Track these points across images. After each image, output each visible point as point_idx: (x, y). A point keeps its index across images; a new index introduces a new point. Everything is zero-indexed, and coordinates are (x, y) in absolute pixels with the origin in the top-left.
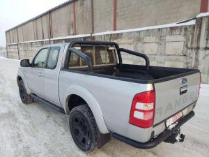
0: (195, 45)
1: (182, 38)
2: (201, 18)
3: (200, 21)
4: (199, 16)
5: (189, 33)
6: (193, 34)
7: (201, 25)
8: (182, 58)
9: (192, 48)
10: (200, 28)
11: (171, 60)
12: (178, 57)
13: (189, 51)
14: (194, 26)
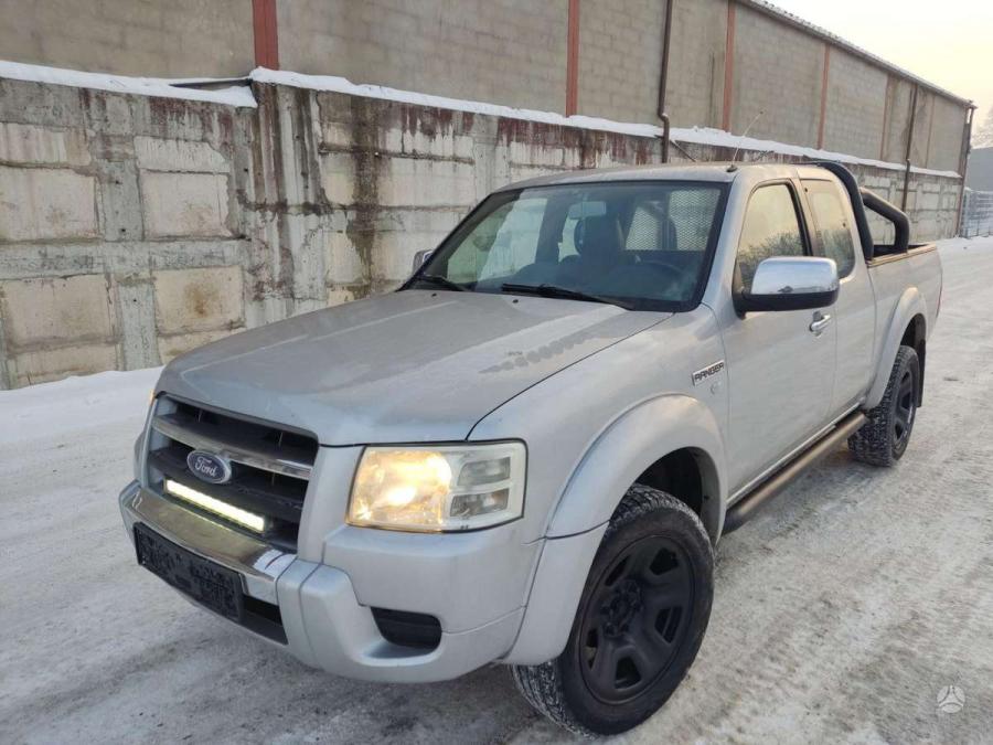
0: (271, 197)
1: (214, 159)
2: (273, 89)
3: (268, 95)
4: (262, 75)
5: (240, 140)
6: (256, 148)
7: (277, 114)
8: (231, 249)
9: (262, 207)
10: (277, 128)
11: (182, 264)
12: (213, 247)
13: (254, 217)
14: (255, 114)
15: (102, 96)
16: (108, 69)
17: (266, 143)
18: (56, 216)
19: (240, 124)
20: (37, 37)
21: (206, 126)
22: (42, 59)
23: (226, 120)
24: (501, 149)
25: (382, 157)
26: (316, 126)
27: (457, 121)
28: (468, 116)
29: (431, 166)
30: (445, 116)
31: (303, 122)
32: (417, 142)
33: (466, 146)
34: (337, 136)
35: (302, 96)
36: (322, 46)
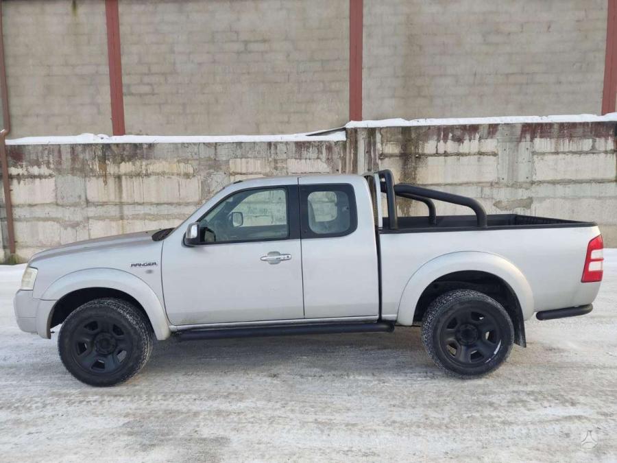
1: (322, 166)
2: (355, 130)
3: (352, 134)
4: (351, 125)
5: (335, 156)
6: (344, 159)
7: (356, 142)
10: (356, 149)
14: (344, 143)
15: (276, 144)
16: (282, 133)
17: (349, 156)
19: (336, 149)
20: (258, 125)
21: (320, 152)
22: (258, 133)
23: (329, 147)
25: (420, 157)
26: (379, 146)
29: (459, 159)
30: (474, 129)
31: (371, 144)
32: (451, 146)
34: (392, 149)
35: (371, 132)
36: (389, 104)
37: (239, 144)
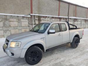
0: (31, 23)
1: (27, 21)
3: (31, 16)
4: (31, 14)
6: (30, 20)
8: (28, 27)
9: (30, 24)
10: (32, 18)
11: (24, 28)
12: (27, 27)
13: (30, 25)
15: (19, 16)
18: (15, 25)
19: (29, 18)
21: (26, 18)
22: (15, 14)
24: (52, 19)
25: (41, 20)
26: (35, 18)
27: (48, 17)
28: (49, 17)
29: (45, 21)
30: (47, 17)
32: (44, 19)
33: (48, 19)
34: (37, 19)
35: (34, 16)
36: (36, 12)
37: (11, 16)
